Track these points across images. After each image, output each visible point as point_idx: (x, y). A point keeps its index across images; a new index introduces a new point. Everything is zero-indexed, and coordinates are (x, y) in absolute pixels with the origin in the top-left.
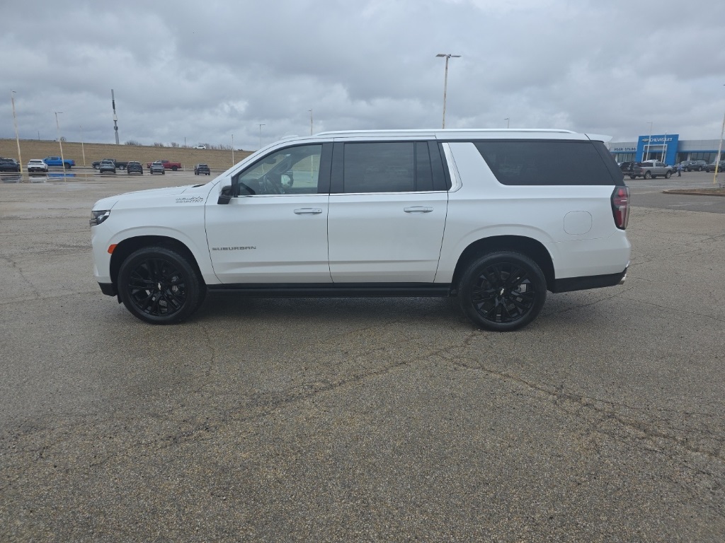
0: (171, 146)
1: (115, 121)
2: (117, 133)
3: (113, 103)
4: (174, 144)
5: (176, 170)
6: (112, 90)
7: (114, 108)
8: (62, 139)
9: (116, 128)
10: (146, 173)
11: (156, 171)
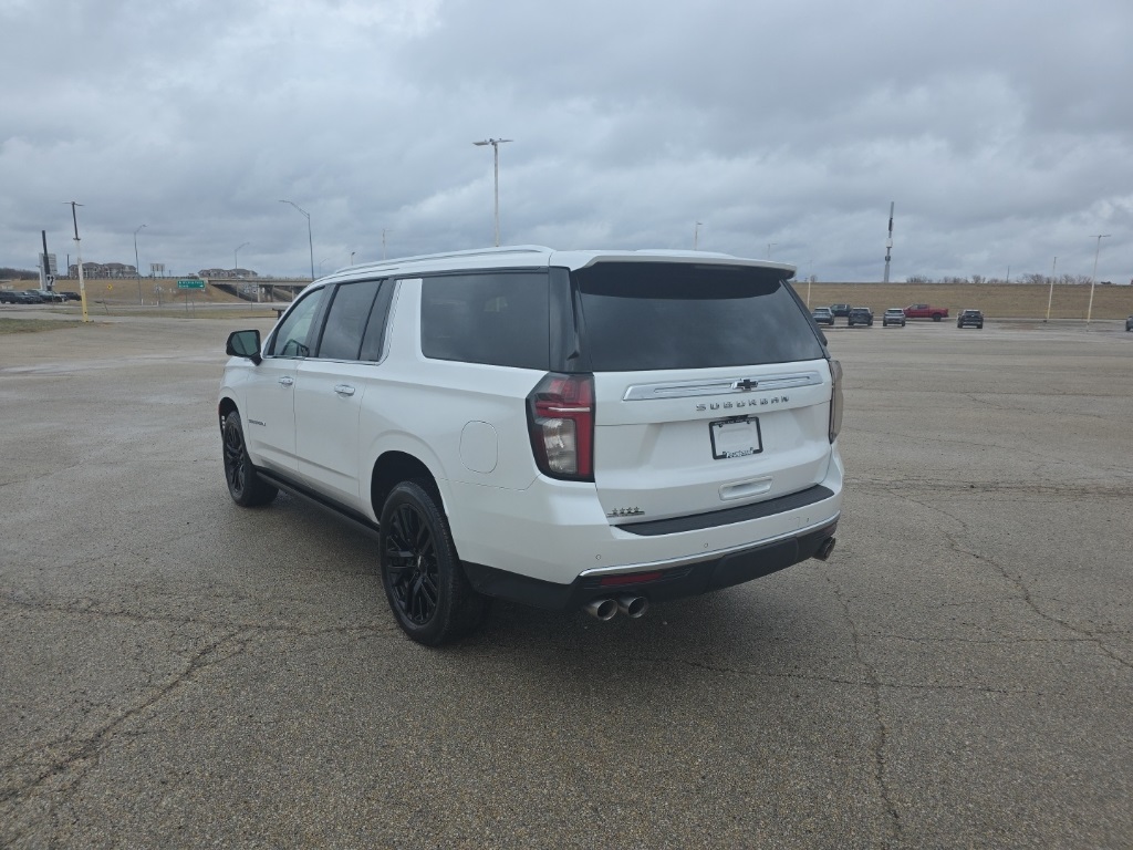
0: (971, 280)
1: (889, 248)
2: (887, 266)
3: (891, 222)
4: (977, 279)
5: (939, 321)
6: (893, 203)
7: (890, 229)
8: (813, 278)
9: (888, 259)
10: (878, 325)
11: (896, 322)
